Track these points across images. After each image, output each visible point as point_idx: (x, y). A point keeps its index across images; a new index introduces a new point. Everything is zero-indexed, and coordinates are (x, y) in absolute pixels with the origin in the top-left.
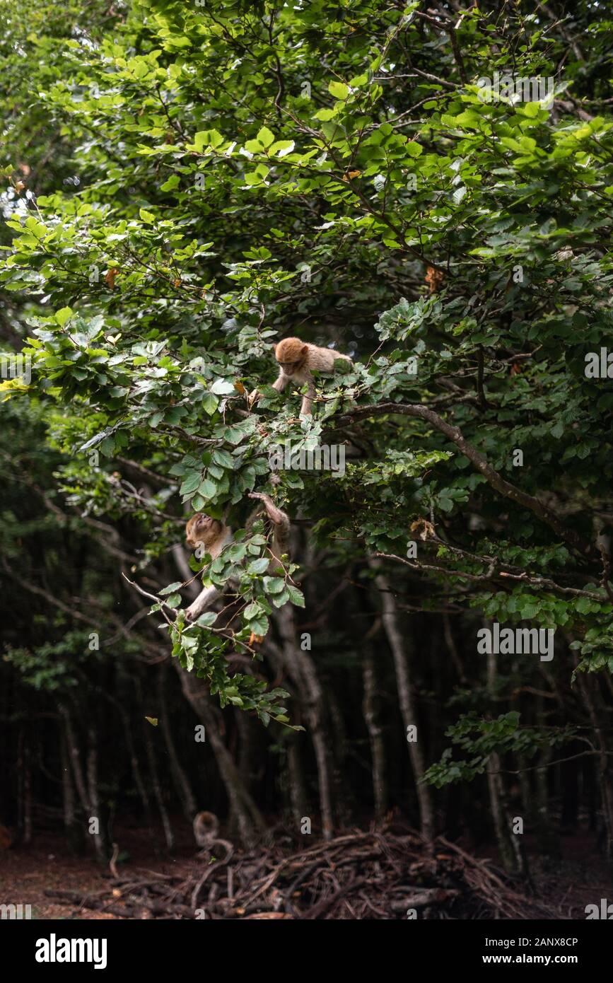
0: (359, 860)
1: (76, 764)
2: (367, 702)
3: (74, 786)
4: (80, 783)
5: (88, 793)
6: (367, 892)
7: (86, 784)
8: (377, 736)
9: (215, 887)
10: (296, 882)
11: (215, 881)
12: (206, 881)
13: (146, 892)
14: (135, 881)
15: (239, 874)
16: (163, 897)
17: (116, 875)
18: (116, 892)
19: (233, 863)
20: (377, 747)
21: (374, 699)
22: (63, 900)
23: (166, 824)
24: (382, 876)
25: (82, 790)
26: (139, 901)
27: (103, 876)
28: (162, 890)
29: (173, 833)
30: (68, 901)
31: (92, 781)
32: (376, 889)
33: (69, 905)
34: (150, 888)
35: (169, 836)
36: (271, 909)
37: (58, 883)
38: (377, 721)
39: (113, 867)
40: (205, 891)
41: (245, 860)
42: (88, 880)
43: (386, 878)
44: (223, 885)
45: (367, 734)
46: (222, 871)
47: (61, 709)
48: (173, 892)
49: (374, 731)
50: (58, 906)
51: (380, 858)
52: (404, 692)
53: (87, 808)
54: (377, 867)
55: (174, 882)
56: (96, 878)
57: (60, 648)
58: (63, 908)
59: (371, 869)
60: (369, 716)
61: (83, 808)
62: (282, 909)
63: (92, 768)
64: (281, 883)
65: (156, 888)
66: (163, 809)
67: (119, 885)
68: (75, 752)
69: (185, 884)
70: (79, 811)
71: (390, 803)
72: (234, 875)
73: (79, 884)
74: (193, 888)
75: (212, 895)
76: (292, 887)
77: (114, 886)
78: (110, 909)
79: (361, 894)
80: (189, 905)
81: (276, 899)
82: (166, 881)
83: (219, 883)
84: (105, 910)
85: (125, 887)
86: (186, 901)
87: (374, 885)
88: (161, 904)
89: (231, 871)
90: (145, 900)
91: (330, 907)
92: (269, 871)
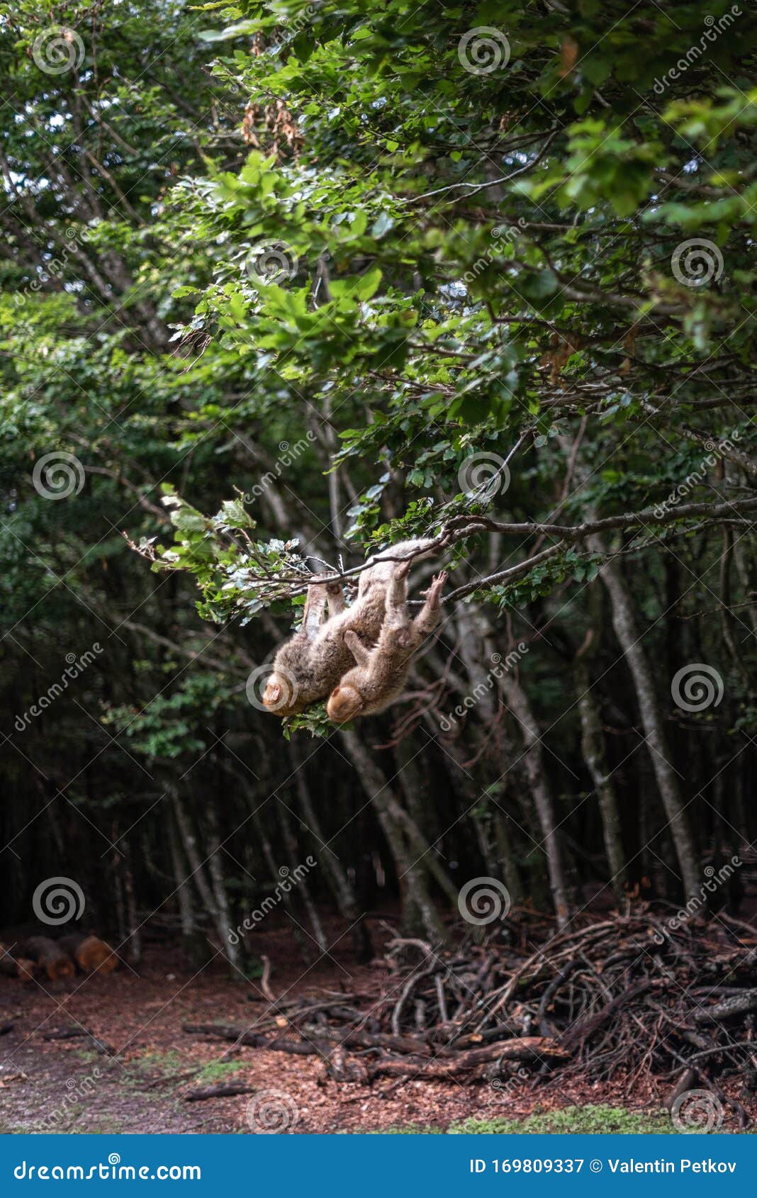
0: (633, 954)
1: (193, 856)
2: (586, 742)
3: (193, 886)
4: (200, 880)
5: (212, 891)
6: (656, 998)
7: (209, 881)
8: (604, 786)
9: (421, 1005)
10: (547, 992)
11: (418, 997)
12: (408, 998)
13: (323, 1018)
14: (305, 1004)
15: (452, 986)
16: (351, 1024)
17: (273, 997)
18: (281, 1021)
19: (440, 970)
20: (606, 801)
21: (595, 736)
22: (209, 1037)
23: (316, 924)
24: (671, 974)
25: (204, 889)
26: (320, 1031)
27: (251, 999)
28: (346, 1014)
29: (325, 934)
30: (217, 1038)
31: (217, 877)
32: (667, 994)
33: (220, 1041)
34: (327, 1012)
35: (321, 939)
36: (519, 1034)
37: (194, 1012)
38: (601, 767)
39: (266, 988)
40: (409, 1010)
41: (455, 965)
42: (230, 1005)
43: (677, 977)
44: (432, 1001)
45: (589, 783)
46: (426, 982)
47: (166, 786)
48: (363, 1015)
49: (600, 779)
50: (205, 1045)
51: (663, 950)
53: (214, 911)
54: (658, 962)
55: (359, 1002)
56: (242, 1002)
57: (177, 701)
58: (213, 1047)
59: (650, 966)
60: (591, 760)
61: (207, 912)
62: (534, 1031)
63: (214, 859)
64: (523, 993)
65: (337, 1011)
66: (309, 905)
67: (282, 1011)
68: (190, 840)
69: (378, 1004)
70: (202, 917)
72: (444, 985)
73: (222, 1013)
74: (391, 1009)
75: (420, 1017)
76: (544, 999)
77: (275, 1013)
78: (280, 1044)
79: (648, 1001)
80: (390, 1031)
81: (521, 1016)
82: (349, 1001)
83: (426, 999)
84: (273, 1047)
85: (291, 1013)
86: (386, 1028)
87: (665, 989)
88: (352, 1035)
89: (439, 982)
90: (329, 1030)
91: (607, 1023)
92: (500, 980)
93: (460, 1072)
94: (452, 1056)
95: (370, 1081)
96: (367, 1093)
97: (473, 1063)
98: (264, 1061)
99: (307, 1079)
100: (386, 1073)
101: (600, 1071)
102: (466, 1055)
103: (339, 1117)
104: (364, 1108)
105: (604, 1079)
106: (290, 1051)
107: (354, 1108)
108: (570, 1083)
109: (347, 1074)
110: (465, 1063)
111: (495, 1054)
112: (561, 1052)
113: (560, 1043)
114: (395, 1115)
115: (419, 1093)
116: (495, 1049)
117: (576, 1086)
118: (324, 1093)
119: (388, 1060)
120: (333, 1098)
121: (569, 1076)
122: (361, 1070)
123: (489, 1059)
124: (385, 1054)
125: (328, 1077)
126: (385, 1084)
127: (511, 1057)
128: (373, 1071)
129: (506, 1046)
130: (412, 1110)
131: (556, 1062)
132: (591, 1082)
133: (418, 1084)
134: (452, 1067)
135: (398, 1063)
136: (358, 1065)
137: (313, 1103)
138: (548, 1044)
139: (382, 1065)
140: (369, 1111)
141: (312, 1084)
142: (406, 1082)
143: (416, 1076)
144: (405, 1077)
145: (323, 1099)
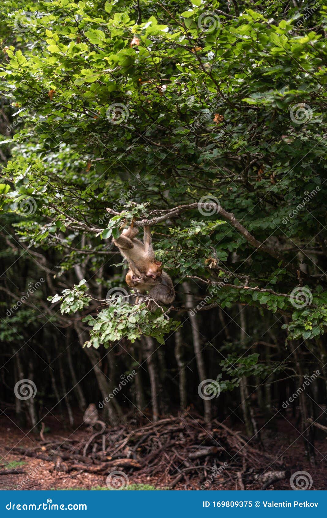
0: (172, 432)
2: (177, 349)
6: (176, 448)
8: (182, 367)
9: (96, 445)
10: (139, 443)
11: (96, 442)
12: (91, 443)
13: (59, 448)
14: (54, 442)
15: (108, 439)
16: (68, 451)
17: (43, 439)
18: (43, 448)
19: (105, 433)
20: (182, 373)
21: (180, 348)
22: (15, 452)
23: (70, 413)
24: (184, 440)
26: (56, 453)
27: (37, 440)
28: (68, 447)
29: (73, 417)
32: (181, 447)
33: (18, 454)
34: (61, 446)
35: (71, 419)
36: (125, 457)
37: (12, 443)
38: (182, 359)
39: (42, 435)
40: (90, 448)
41: (112, 431)
42: (28, 442)
43: (186, 441)
44: (100, 444)
45: (176, 366)
46: (99, 437)
47: (14, 352)
48: (74, 448)
49: (181, 364)
50: (13, 455)
51: (183, 430)
52: (197, 344)
53: (28, 404)
54: (181, 435)
55: (74, 443)
56: (33, 441)
57: (14, 320)
58: (15, 456)
59: (178, 436)
60: (178, 356)
61: (25, 405)
62: (131, 457)
64: (131, 443)
65: (65, 446)
66: (68, 405)
67: (45, 445)
68: (22, 374)
69: (80, 444)
71: (189, 402)
72: (106, 439)
73: (24, 444)
74: (84, 446)
75: (94, 450)
76: (137, 446)
77: (42, 445)
78: (40, 457)
79: (173, 449)
80: (82, 455)
81: (128, 452)
82: (70, 442)
83: (98, 443)
84: (38, 457)
85: (48, 445)
86: (81, 453)
87: (180, 445)
88: (67, 454)
89: (104, 437)
90: (59, 452)
91: (157, 456)
92: (124, 437)
93: (102, 470)
94: (100, 464)
95: (69, 472)
96: (67, 476)
97: (106, 467)
98: (33, 462)
99: (46, 470)
100: (75, 469)
101: (150, 473)
102: (104, 464)
103: (54, 484)
104: (64, 481)
105: (151, 476)
106: (44, 460)
107: (60, 481)
108: (140, 477)
109: (61, 469)
110: (104, 467)
111: (114, 464)
112: (138, 465)
113: (139, 462)
114: (75, 484)
115: (86, 477)
116: (115, 463)
117: (141, 478)
118: (51, 475)
119: (77, 464)
120: (54, 477)
121: (139, 474)
122: (66, 468)
123: (112, 466)
124: (76, 462)
125: (54, 469)
126: (74, 473)
127: (120, 466)
128: (70, 468)
129: (119, 461)
130: (81, 483)
131: (137, 469)
132: (147, 476)
133: (86, 474)
134: (99, 468)
135: (80, 465)
136: (65, 465)
137: (46, 478)
138: (134, 463)
139: (74, 466)
140: (65, 482)
141: (48, 472)
142: (82, 473)
143: (86, 471)
144: (81, 471)
145: (50, 477)
